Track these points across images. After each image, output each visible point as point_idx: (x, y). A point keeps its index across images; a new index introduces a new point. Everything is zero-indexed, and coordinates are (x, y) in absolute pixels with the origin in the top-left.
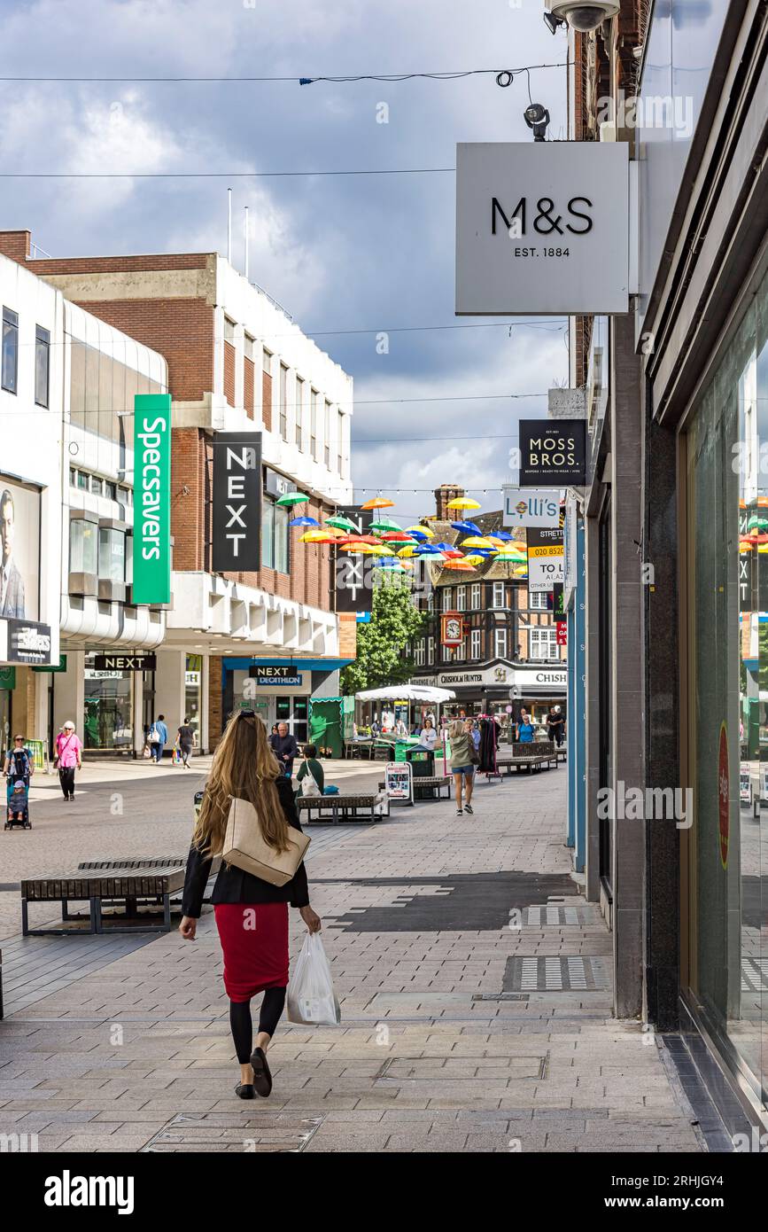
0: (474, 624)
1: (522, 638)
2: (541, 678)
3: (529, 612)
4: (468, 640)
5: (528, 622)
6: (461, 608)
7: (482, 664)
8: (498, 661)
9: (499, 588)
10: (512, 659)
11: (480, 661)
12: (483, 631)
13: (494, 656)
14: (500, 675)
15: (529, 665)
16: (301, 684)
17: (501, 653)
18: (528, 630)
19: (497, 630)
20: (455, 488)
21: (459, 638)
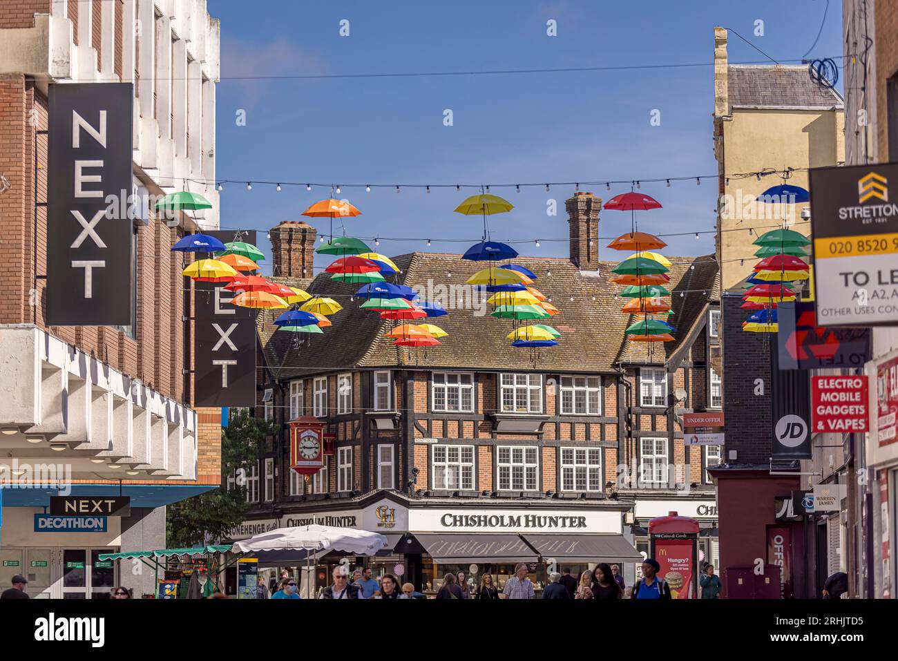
0: (341, 438)
1: (418, 458)
2: (449, 520)
3: (429, 416)
4: (331, 462)
5: (428, 433)
6: (319, 411)
7: (357, 500)
8: (382, 495)
9: (383, 379)
10: (405, 491)
11: (352, 495)
12: (358, 447)
13: (375, 486)
14: (385, 516)
15: (429, 500)
16: (105, 530)
17: (386, 481)
18: (429, 446)
19: (380, 446)
20: (302, 226)
21: (318, 459)
